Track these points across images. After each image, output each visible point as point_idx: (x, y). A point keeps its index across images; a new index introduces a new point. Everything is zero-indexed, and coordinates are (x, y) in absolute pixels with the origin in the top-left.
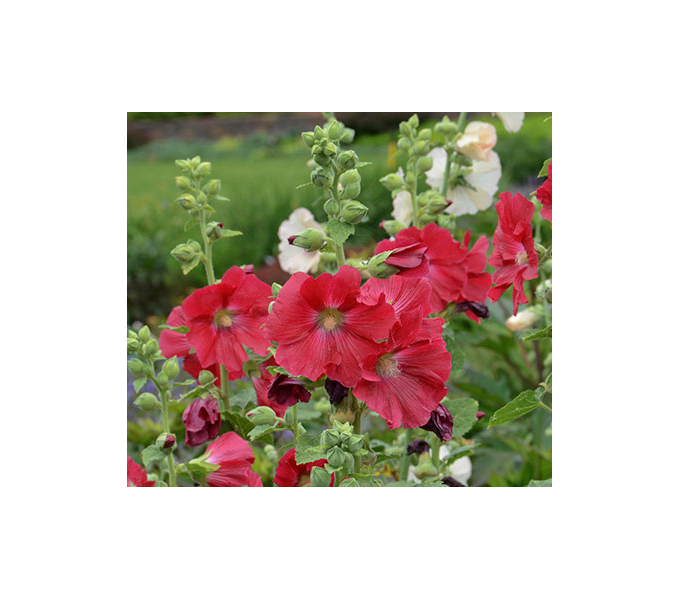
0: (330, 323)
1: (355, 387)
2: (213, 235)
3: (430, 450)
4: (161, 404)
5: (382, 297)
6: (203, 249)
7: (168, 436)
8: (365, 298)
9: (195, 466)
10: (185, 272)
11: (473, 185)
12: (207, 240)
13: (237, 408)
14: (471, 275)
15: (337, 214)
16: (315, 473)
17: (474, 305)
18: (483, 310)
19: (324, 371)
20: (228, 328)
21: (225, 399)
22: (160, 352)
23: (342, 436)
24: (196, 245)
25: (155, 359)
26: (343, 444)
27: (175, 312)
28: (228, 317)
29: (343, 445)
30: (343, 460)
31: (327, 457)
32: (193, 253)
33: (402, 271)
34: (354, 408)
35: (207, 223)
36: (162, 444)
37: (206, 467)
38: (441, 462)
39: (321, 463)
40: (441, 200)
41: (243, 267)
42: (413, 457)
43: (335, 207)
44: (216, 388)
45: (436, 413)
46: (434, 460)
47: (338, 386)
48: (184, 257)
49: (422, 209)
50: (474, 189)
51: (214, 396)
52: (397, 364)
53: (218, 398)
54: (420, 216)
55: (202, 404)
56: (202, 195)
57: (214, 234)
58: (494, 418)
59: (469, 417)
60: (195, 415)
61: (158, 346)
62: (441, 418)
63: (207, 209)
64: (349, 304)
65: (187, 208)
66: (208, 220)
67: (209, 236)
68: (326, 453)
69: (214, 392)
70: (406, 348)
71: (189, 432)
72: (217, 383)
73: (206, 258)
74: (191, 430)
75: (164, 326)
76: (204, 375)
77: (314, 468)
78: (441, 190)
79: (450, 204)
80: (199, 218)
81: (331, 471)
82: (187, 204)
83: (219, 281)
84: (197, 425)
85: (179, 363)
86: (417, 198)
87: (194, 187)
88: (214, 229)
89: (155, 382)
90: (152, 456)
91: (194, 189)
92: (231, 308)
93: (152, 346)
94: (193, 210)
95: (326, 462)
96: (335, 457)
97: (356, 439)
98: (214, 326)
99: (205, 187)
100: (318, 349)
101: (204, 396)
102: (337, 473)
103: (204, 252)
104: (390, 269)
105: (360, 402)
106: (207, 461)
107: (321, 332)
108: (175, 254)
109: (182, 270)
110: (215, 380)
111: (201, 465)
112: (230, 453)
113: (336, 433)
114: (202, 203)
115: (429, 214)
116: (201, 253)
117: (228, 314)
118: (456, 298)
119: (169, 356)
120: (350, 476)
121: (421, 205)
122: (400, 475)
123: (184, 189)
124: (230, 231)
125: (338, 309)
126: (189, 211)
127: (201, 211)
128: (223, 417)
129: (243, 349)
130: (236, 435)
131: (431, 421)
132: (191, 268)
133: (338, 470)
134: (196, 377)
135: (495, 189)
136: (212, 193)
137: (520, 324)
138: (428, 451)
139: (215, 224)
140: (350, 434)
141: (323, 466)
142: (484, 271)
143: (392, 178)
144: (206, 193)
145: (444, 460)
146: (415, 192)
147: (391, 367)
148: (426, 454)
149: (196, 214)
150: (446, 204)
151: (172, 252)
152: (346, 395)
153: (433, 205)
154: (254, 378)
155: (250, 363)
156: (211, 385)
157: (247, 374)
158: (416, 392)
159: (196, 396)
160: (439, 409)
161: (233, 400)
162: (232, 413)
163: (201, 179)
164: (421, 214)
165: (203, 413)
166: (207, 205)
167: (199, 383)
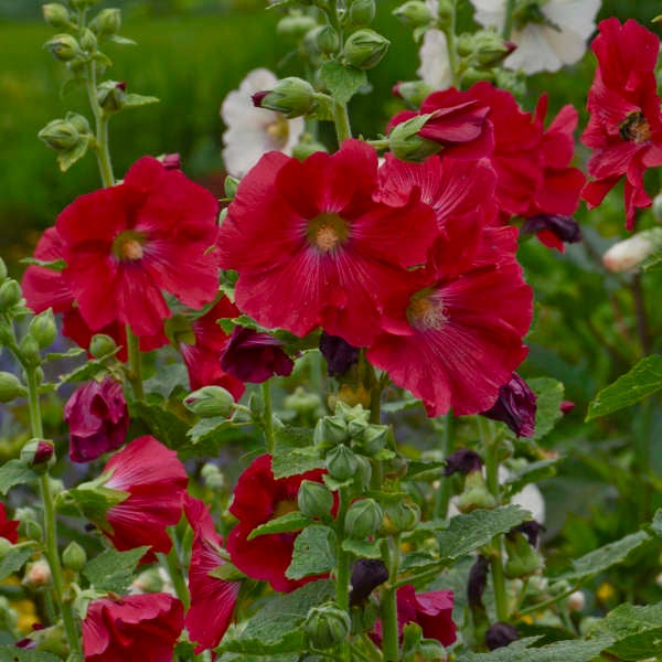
0: (327, 239)
1: (369, 347)
2: (109, 104)
3: (484, 468)
4: (27, 389)
5: (416, 192)
6: (93, 128)
7: (40, 445)
8: (387, 194)
9: (88, 493)
10: (64, 168)
11: (554, 21)
12: (99, 112)
13: (157, 395)
14: (550, 173)
15: (337, 52)
16: (306, 492)
17: (555, 220)
18: (570, 228)
19: (318, 319)
20: (138, 262)
21: (135, 381)
22: (23, 302)
23: (351, 427)
24: (81, 120)
25: (15, 314)
26: (354, 441)
27: (47, 236)
28: (136, 244)
29: (353, 444)
30: (353, 467)
31: (326, 464)
32: (77, 136)
33: (449, 147)
34: (368, 382)
35: (98, 84)
36: (30, 457)
37: (108, 495)
38: (501, 488)
39: (315, 476)
40: (497, 44)
41: (160, 159)
42: (455, 481)
43: (333, 40)
44: (119, 364)
45: (508, 390)
46: (490, 484)
47: (342, 346)
48: (60, 141)
49: (464, 60)
50: (557, 28)
51: (118, 377)
52: (441, 306)
53: (124, 380)
54: (461, 71)
55: (96, 389)
56: (89, 35)
57: (110, 102)
58: (596, 404)
59: (549, 410)
60: (85, 409)
61: (20, 290)
62: (517, 398)
63: (98, 59)
64: (358, 206)
65: (64, 58)
66: (101, 78)
67: (103, 104)
68: (323, 456)
69: (116, 371)
70: (457, 279)
71: (75, 439)
72: (122, 356)
73: (98, 143)
74: (79, 434)
75: (29, 260)
76: (100, 341)
77: (304, 482)
78: (500, 30)
79: (512, 49)
80: (85, 75)
81: (334, 486)
82: (64, 50)
83: (121, 182)
84: (90, 425)
85: (57, 321)
86: (455, 40)
87: (75, 22)
88: (111, 93)
89: (17, 352)
90: (15, 477)
91: (75, 26)
92: (141, 228)
93: (10, 292)
94: (75, 61)
95: (325, 472)
96: (340, 463)
97: (375, 432)
98: (115, 258)
99: (94, 21)
100: (308, 283)
101: (100, 378)
102: (343, 490)
103: (95, 134)
104: (428, 146)
105: (378, 372)
106: (106, 486)
107: (312, 254)
108: (46, 137)
109: (58, 164)
110: (118, 349)
111: (96, 491)
112: (146, 471)
113: (340, 423)
114: (89, 48)
115: (476, 68)
116: (89, 136)
117: (136, 239)
118: (524, 208)
119: (39, 310)
120: (366, 495)
121: (463, 53)
122: (435, 510)
123: (59, 26)
124: (137, 96)
125: (342, 215)
126: (68, 64)
127: (89, 63)
128: (132, 413)
129: (162, 299)
130: (155, 443)
131: (499, 404)
132: (73, 160)
133: (347, 484)
134: (86, 345)
135: (590, 28)
136: (105, 32)
137: (626, 260)
138: (480, 469)
139: (112, 85)
140: (365, 424)
141: (320, 480)
142: (570, 166)
143: (414, 8)
144: (95, 33)
145: (507, 484)
146: (452, 30)
147: (431, 314)
148: (477, 474)
149: (78, 69)
150: (505, 49)
151: (41, 133)
152: (356, 361)
153: (483, 51)
154: (184, 347)
155: (177, 319)
156: (111, 358)
157: (172, 339)
158: (474, 354)
159: (87, 376)
160: (513, 383)
161: (149, 385)
162: (149, 405)
163: (87, 9)
164: (463, 68)
165: (98, 405)
166: (98, 53)
167: (90, 356)
